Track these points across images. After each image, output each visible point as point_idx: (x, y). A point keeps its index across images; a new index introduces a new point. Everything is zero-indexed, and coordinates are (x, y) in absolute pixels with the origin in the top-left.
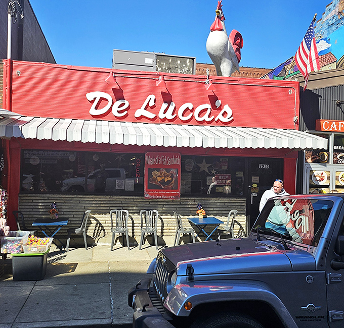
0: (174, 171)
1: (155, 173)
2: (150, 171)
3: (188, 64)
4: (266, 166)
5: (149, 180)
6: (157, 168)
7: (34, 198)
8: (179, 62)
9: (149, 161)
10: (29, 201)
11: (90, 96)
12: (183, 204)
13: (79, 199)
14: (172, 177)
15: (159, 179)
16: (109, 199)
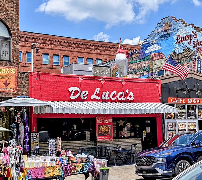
0: (109, 126)
1: (101, 127)
2: (99, 126)
3: (108, 70)
4: (149, 122)
5: (98, 131)
6: (102, 124)
7: (44, 144)
8: (104, 69)
9: (98, 121)
10: (41, 146)
11: (70, 89)
12: (114, 143)
13: (65, 143)
14: (109, 129)
15: (103, 130)
16: (79, 143)
